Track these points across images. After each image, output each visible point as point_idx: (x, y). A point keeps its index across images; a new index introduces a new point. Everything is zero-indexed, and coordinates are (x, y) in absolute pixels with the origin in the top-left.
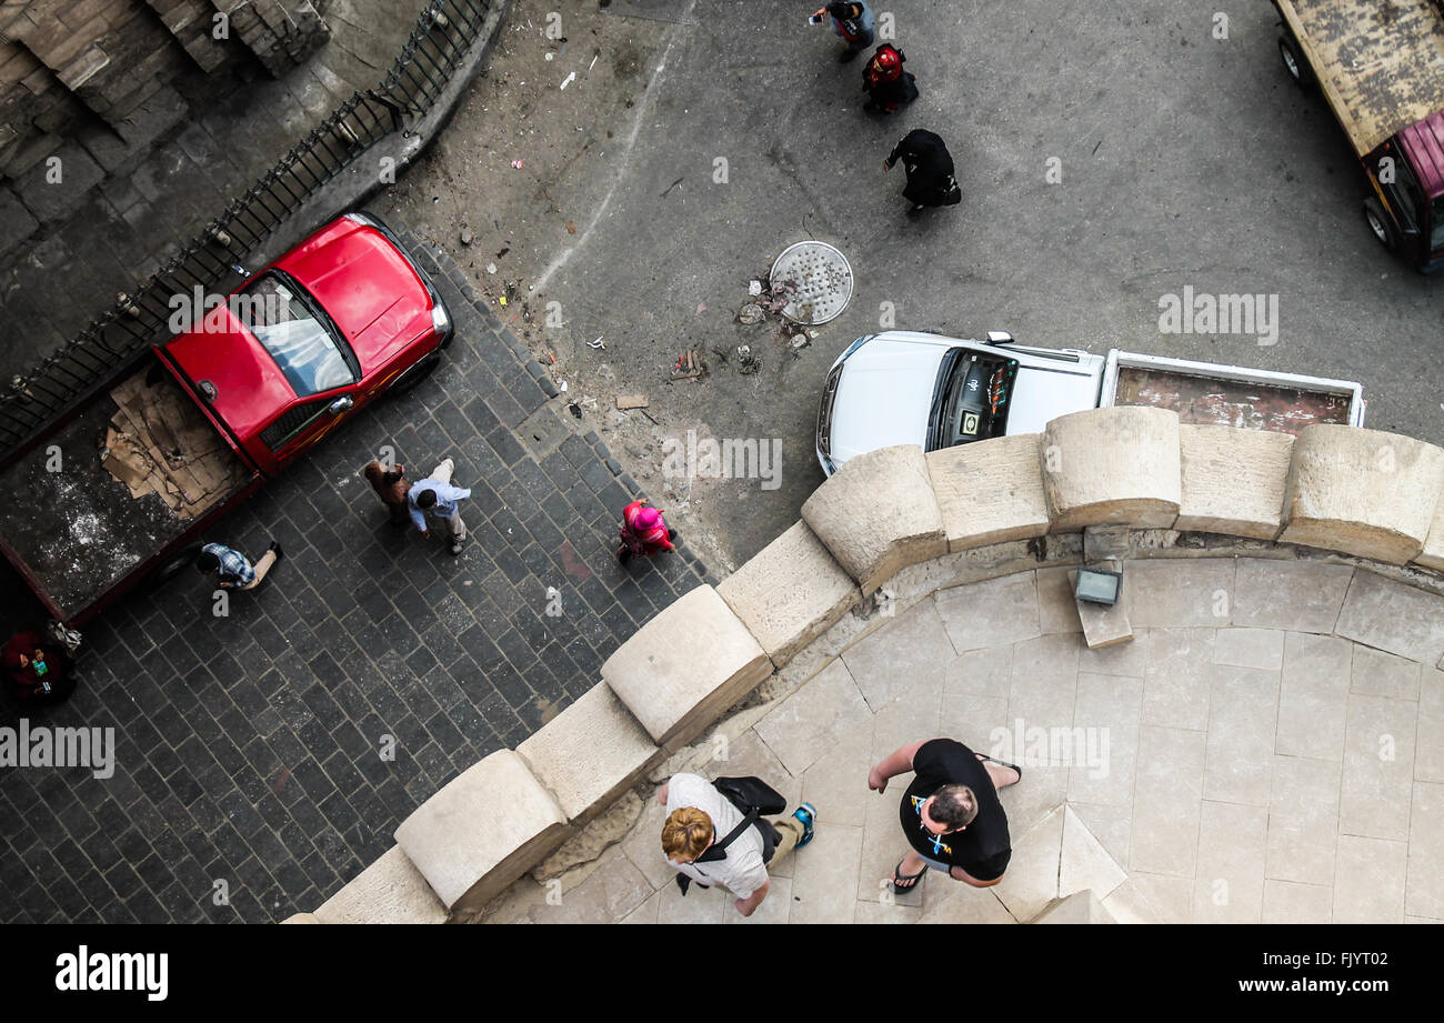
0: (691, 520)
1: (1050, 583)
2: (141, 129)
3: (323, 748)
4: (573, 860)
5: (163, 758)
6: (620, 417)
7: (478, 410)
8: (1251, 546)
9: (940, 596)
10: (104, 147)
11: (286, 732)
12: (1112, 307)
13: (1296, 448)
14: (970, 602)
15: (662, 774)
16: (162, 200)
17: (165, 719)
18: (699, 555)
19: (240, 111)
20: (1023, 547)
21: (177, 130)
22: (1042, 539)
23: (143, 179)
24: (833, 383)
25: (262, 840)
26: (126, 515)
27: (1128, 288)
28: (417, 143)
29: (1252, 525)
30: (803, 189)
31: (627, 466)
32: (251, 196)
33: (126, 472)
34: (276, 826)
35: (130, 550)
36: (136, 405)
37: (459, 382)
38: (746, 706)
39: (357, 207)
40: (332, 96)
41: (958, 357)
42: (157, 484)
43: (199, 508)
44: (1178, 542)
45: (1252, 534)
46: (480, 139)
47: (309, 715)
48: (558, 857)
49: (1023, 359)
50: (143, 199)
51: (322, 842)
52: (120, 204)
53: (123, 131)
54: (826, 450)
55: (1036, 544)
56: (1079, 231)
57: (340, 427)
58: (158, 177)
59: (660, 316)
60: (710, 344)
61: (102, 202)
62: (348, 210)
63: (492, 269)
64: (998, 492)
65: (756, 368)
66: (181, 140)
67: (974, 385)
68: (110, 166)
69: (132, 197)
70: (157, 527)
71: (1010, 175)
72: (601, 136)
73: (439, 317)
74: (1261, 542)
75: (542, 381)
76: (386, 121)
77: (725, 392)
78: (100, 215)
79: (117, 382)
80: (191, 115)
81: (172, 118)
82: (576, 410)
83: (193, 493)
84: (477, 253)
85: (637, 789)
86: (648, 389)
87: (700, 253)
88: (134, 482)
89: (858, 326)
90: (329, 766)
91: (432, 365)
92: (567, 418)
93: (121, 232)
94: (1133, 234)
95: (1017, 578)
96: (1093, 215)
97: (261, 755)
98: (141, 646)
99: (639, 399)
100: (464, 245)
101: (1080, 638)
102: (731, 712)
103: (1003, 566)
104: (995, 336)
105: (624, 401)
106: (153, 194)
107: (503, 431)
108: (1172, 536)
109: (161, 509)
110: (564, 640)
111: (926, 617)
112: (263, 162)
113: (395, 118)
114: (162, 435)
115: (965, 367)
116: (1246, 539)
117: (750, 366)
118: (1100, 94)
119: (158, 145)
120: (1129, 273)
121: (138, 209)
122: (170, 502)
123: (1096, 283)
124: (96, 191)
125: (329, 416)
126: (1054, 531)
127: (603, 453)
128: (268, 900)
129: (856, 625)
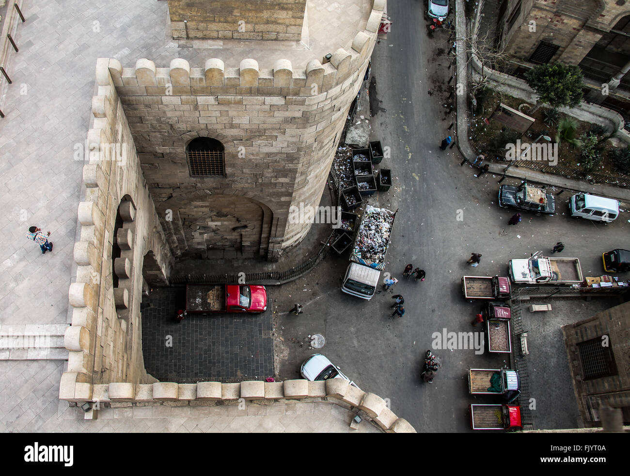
0: (278, 361)
1: (350, 414)
2: (245, 255)
3: (205, 354)
4: (259, 403)
5: (184, 339)
6: (279, 340)
7: (260, 324)
8: (381, 429)
9: (334, 404)
10: (239, 254)
11: (202, 348)
12: (355, 375)
13: (397, 420)
14: (337, 408)
15: (280, 401)
16: (241, 266)
17: (189, 334)
18: (275, 366)
19: (259, 262)
20: (350, 406)
21: (250, 259)
22: (354, 407)
23: (240, 261)
24: (312, 357)
25: (188, 360)
26: (205, 303)
27: (360, 374)
28: (279, 283)
29: (384, 426)
30: (326, 328)
31: (274, 347)
32: (254, 274)
33: (209, 297)
34: (191, 359)
35: (202, 308)
36: (217, 290)
37: (261, 318)
38: (297, 400)
39: (265, 286)
40: (273, 269)
41: (330, 366)
42: (212, 302)
43: (215, 309)
44: (371, 421)
45: (383, 427)
46: (288, 289)
47: (207, 348)
48: (257, 401)
49: (340, 373)
50: (238, 264)
51: (195, 366)
52: (235, 263)
53: (243, 254)
54: (304, 365)
55: (353, 407)
56: (358, 361)
57: (242, 313)
58: (243, 263)
59: (294, 330)
60: (298, 339)
61: (233, 261)
62: (264, 285)
63: (276, 307)
64: (354, 397)
65: (302, 347)
66: (249, 260)
67: (330, 372)
68: (238, 257)
69: (237, 263)
70: (207, 308)
71: (355, 347)
72: (304, 300)
73: (265, 308)
74: (382, 429)
75: (272, 327)
76: (278, 278)
77: (295, 347)
78: (231, 262)
79: (218, 285)
80: (253, 258)
81: (251, 257)
82: (273, 334)
83: (216, 307)
84: (276, 304)
85: (275, 400)
86: (285, 339)
87: (306, 326)
88: (209, 299)
89: (320, 352)
90: (204, 357)
91: (259, 314)
92: (271, 335)
93: (232, 266)
94: (365, 367)
95: (346, 410)
96: (362, 360)
97: (197, 348)
98: (192, 321)
99: (283, 339)
100: (275, 301)
101: (349, 425)
102: (295, 399)
103: (345, 407)
104: (338, 367)
105: (281, 338)
106: (240, 264)
107: (261, 330)
108: (371, 419)
109: (210, 306)
110: (248, 364)
111: (330, 406)
112: (257, 271)
113: (279, 278)
114: (218, 296)
115: (331, 369)
116: (381, 427)
117: (301, 346)
118: (374, 345)
119: (246, 259)
120: (361, 372)
121: (237, 265)
122: (212, 306)
123: (355, 370)
124: (234, 258)
125: (241, 310)
126: (357, 407)
127: (273, 343)
128: (183, 368)
129: (320, 400)
